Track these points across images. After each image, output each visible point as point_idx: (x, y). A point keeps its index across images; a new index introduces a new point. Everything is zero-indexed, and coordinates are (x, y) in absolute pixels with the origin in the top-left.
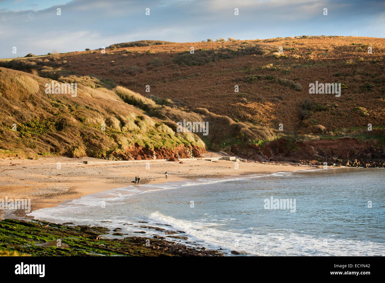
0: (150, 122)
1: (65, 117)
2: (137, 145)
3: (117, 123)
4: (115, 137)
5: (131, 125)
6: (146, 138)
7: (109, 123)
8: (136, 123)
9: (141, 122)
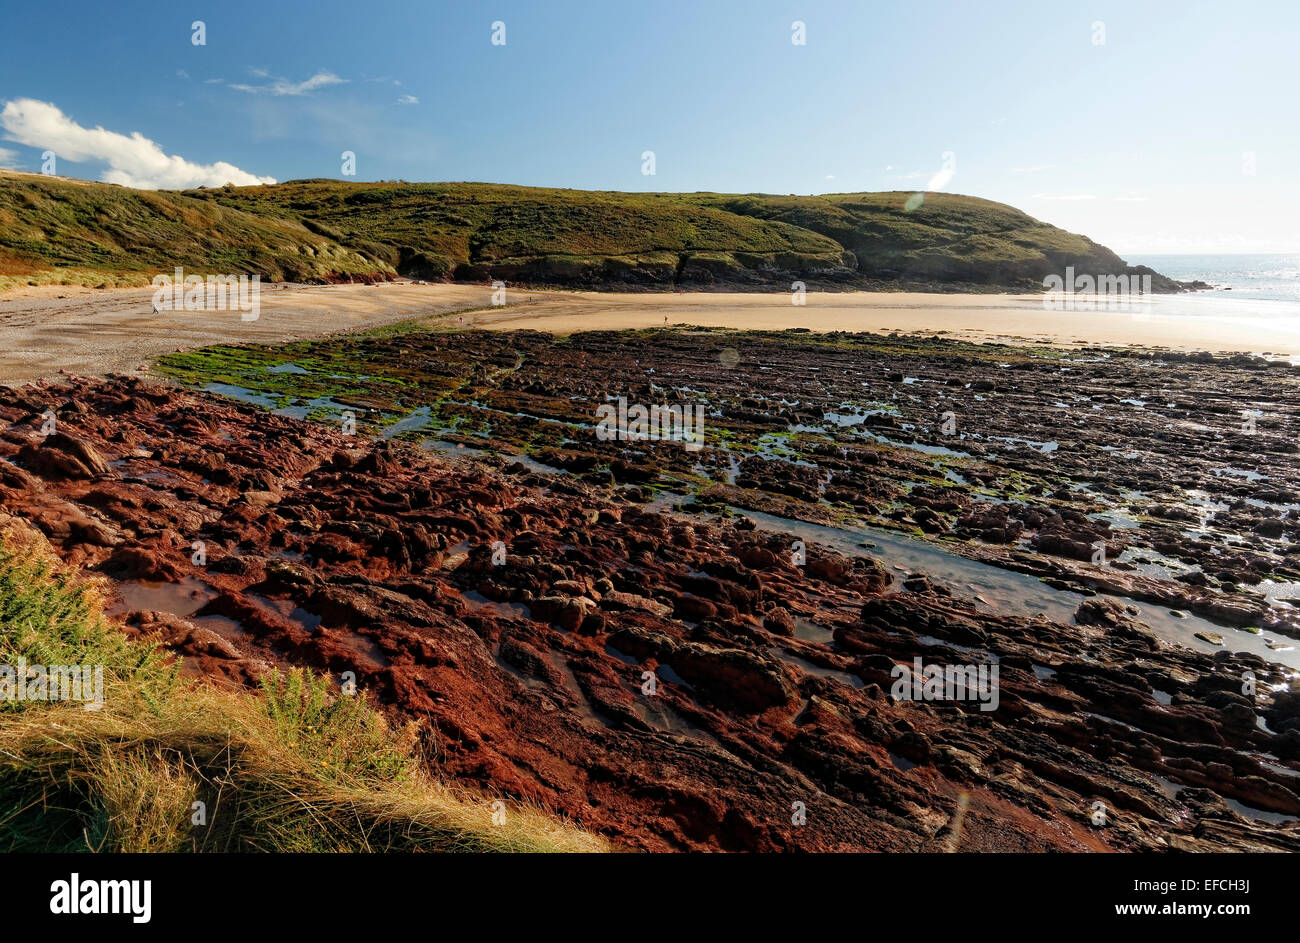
0: (342, 251)
1: (256, 244)
2: (333, 271)
3: (311, 252)
4: (311, 264)
5: (325, 253)
6: (342, 265)
7: (303, 251)
8: (330, 251)
9: (334, 251)
